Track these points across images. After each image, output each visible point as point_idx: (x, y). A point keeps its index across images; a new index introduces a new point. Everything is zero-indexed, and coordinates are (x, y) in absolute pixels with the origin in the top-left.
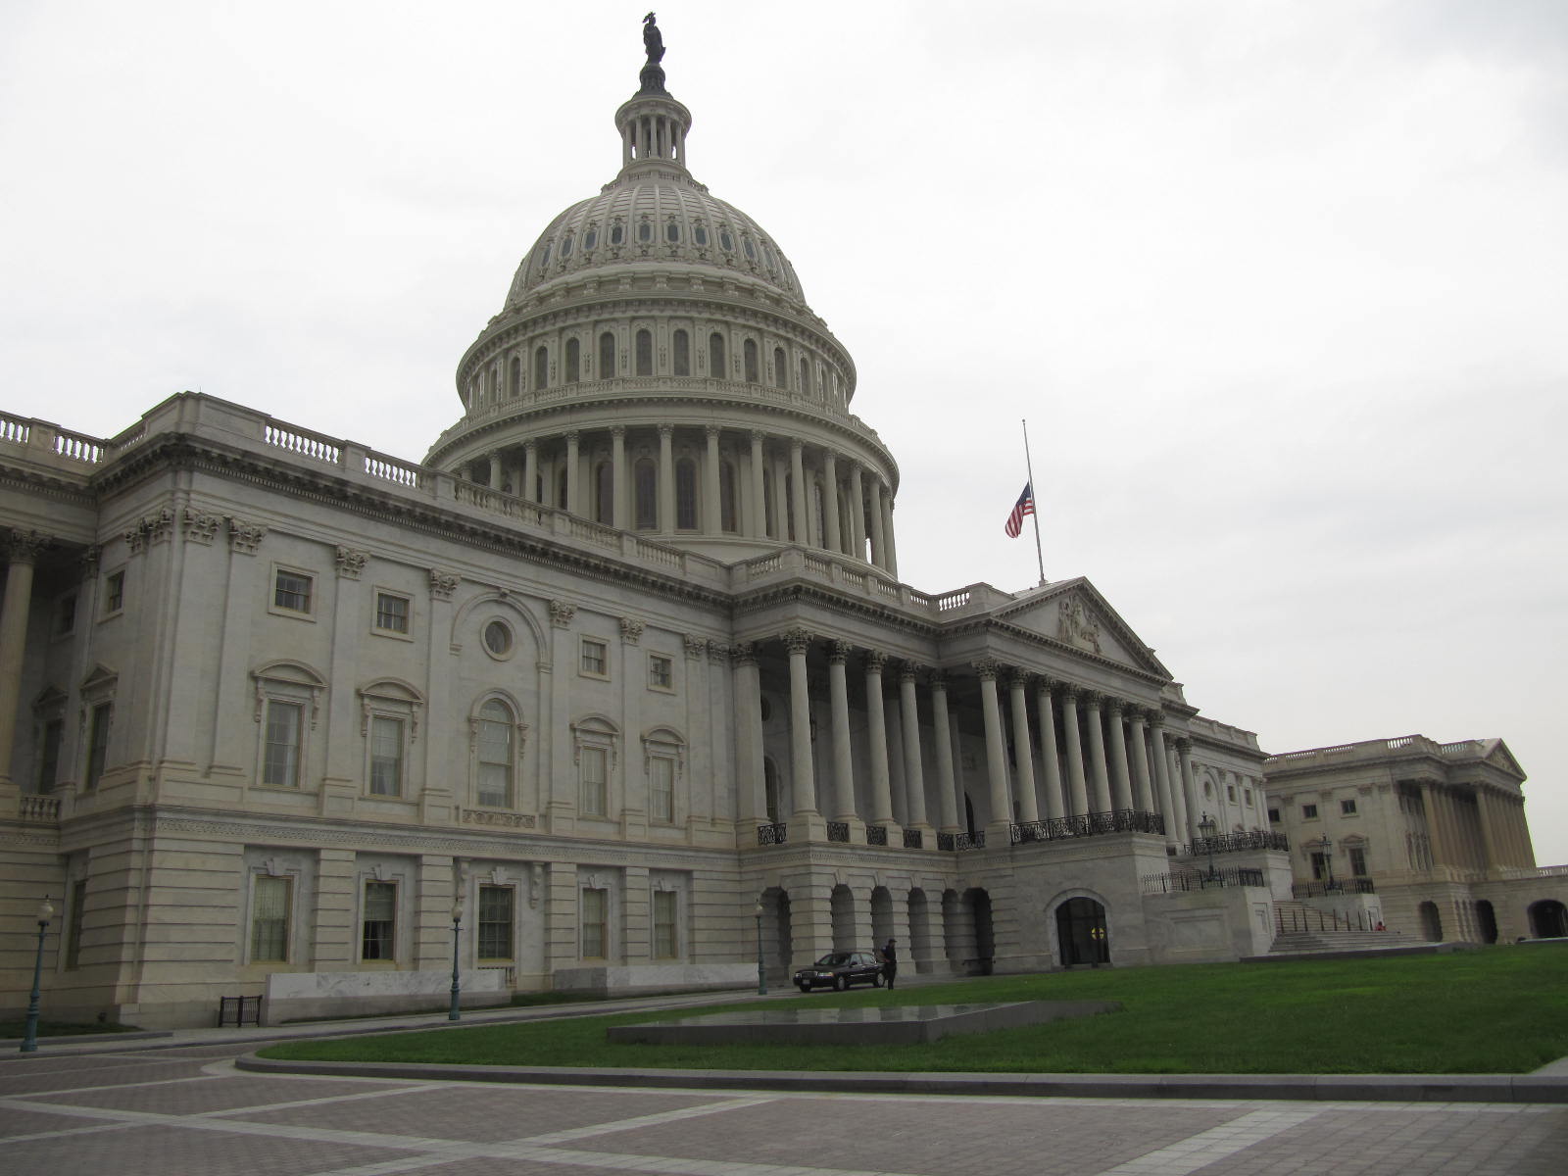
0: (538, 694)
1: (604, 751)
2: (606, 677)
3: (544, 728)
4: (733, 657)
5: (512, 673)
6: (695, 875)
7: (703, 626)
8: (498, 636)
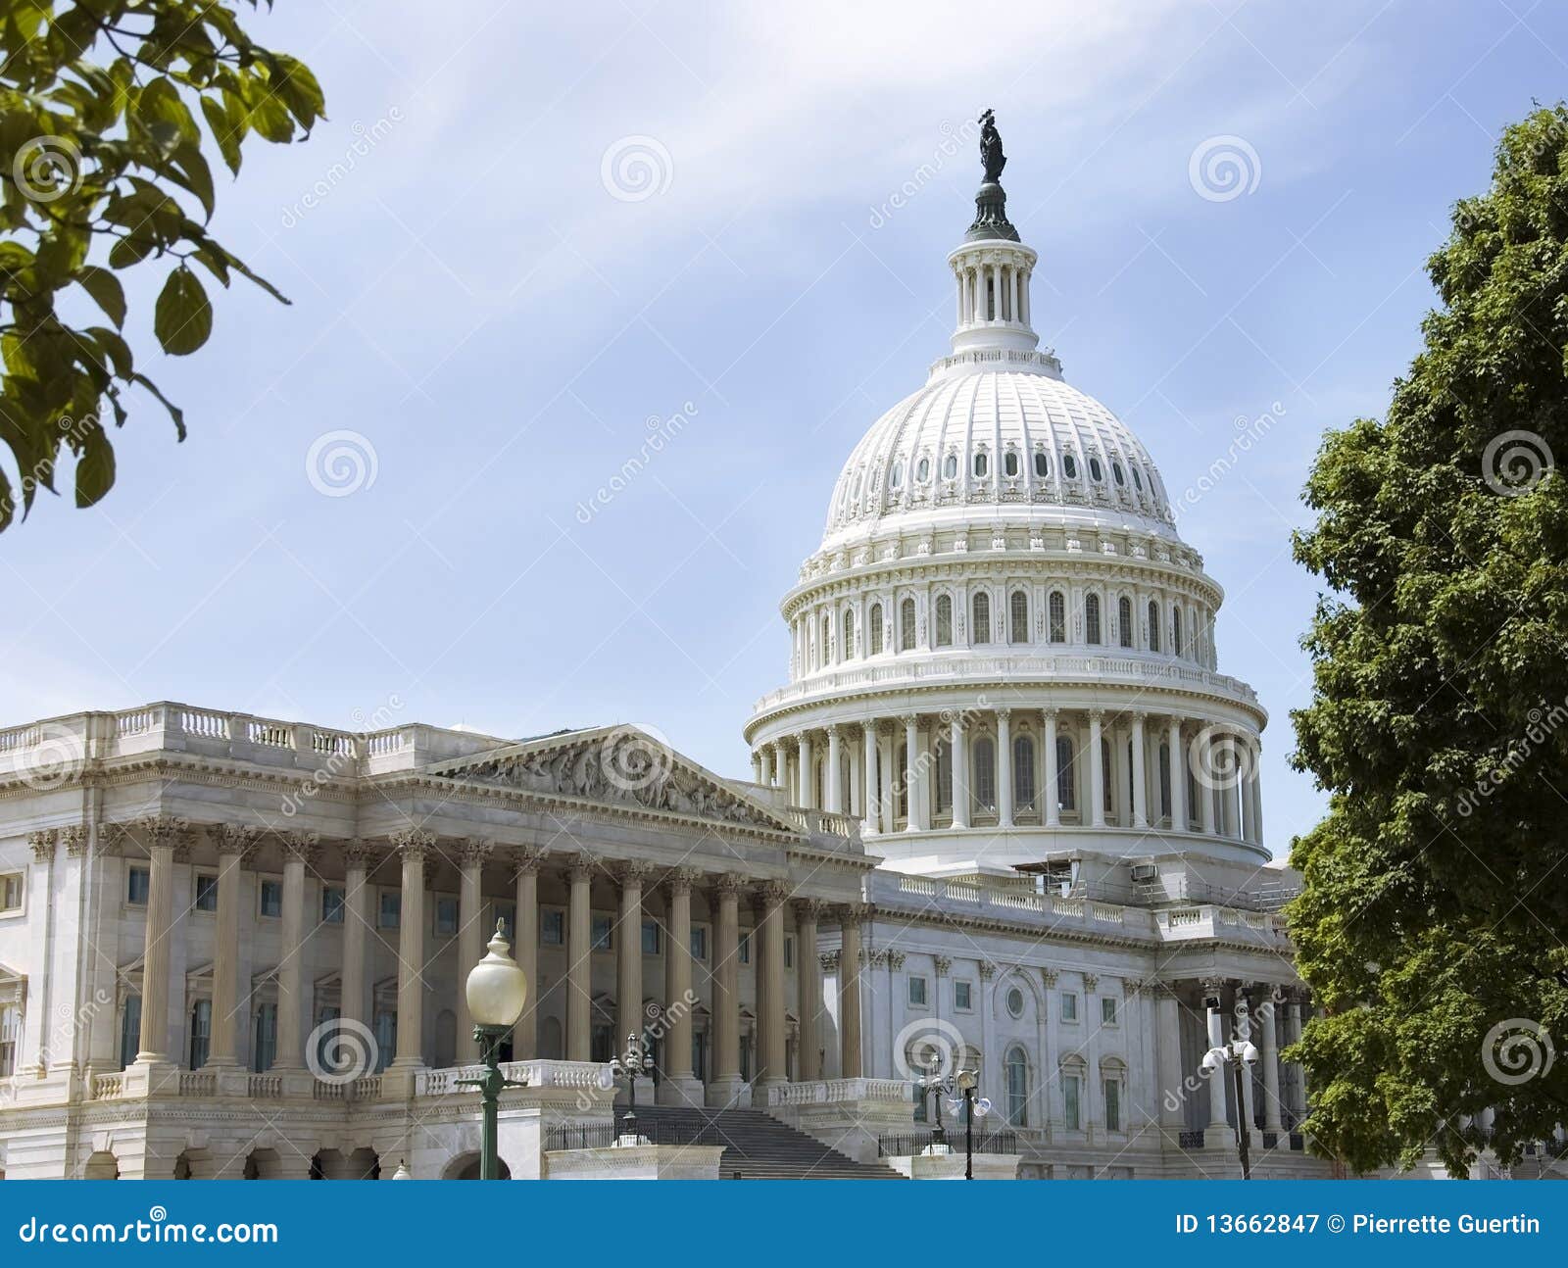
0: (1039, 1040)
1: (1076, 1079)
2: (1077, 1021)
3: (1043, 1064)
4: (1158, 991)
5: (1023, 1030)
6: (1135, 1171)
7: (1136, 968)
8: (1015, 1000)
